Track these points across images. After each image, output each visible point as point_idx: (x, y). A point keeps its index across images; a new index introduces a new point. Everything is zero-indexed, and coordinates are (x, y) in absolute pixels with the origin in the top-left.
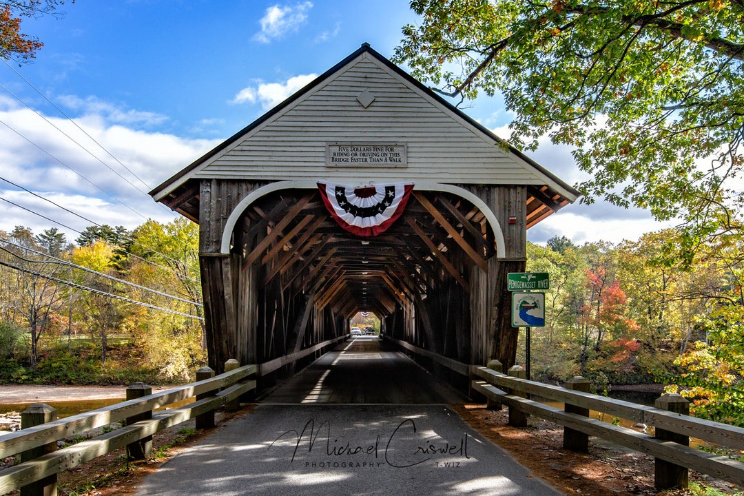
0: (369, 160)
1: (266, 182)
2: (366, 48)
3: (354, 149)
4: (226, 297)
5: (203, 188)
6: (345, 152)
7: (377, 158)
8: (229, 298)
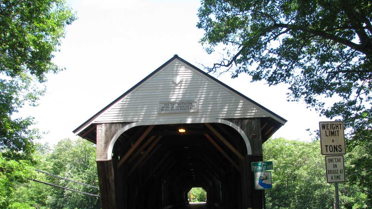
0: (180, 109)
1: (129, 123)
2: (176, 57)
3: (172, 105)
4: (110, 182)
5: (98, 127)
6: (168, 106)
7: (183, 108)
8: (112, 182)
